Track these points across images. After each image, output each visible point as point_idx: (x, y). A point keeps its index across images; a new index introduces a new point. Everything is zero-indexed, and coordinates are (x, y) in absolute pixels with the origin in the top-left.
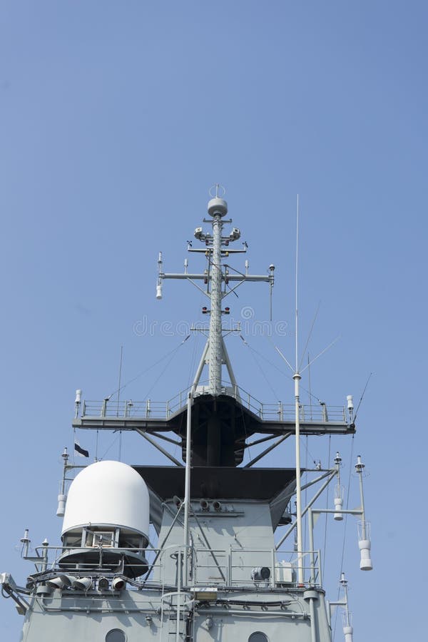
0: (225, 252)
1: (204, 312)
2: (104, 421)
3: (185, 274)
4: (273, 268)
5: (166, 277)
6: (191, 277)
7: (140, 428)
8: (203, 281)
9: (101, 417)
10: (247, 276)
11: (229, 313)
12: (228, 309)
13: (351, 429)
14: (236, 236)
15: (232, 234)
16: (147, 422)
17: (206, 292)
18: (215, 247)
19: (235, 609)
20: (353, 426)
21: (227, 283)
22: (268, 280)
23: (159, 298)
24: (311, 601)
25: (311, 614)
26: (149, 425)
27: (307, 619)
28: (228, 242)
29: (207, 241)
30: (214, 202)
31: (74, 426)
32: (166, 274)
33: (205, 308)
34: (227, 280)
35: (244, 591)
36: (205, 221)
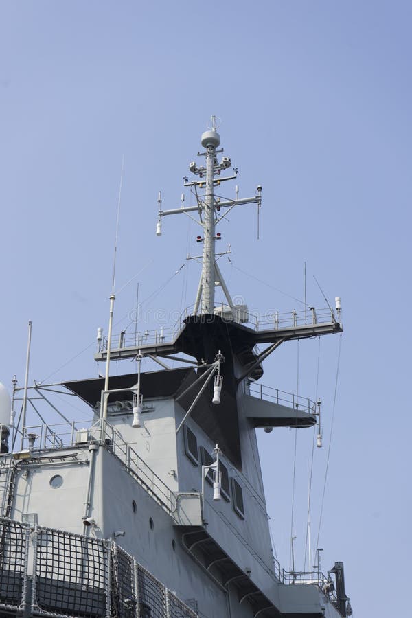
0: (216, 181)
1: (198, 241)
2: (120, 352)
3: (181, 209)
4: (260, 189)
5: (164, 214)
6: (186, 211)
7: (152, 354)
8: (198, 212)
9: (119, 349)
10: (236, 200)
11: (220, 238)
12: (219, 234)
13: (337, 329)
14: (227, 164)
15: (222, 163)
16: (156, 348)
17: (200, 222)
18: (207, 178)
19: (44, 462)
20: (338, 325)
21: (219, 210)
22: (257, 200)
23: (159, 234)
24: (92, 451)
25: (90, 459)
26: (159, 350)
27: (88, 463)
28: (220, 172)
29: (201, 174)
30: (206, 135)
31: (98, 360)
32: (165, 211)
33: (200, 237)
34: (219, 207)
35: (51, 451)
36: (199, 154)
